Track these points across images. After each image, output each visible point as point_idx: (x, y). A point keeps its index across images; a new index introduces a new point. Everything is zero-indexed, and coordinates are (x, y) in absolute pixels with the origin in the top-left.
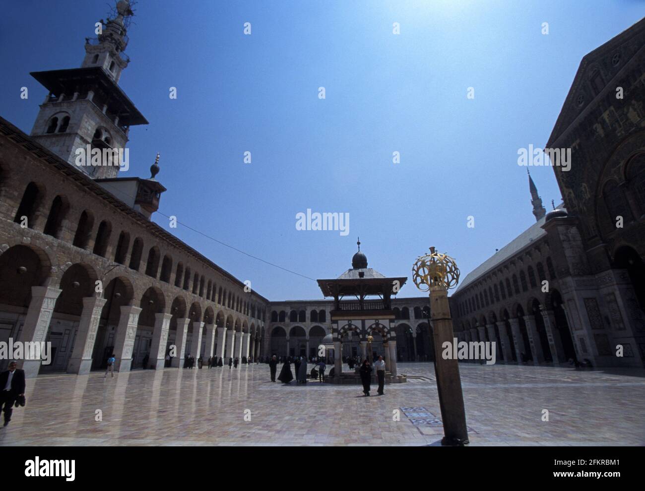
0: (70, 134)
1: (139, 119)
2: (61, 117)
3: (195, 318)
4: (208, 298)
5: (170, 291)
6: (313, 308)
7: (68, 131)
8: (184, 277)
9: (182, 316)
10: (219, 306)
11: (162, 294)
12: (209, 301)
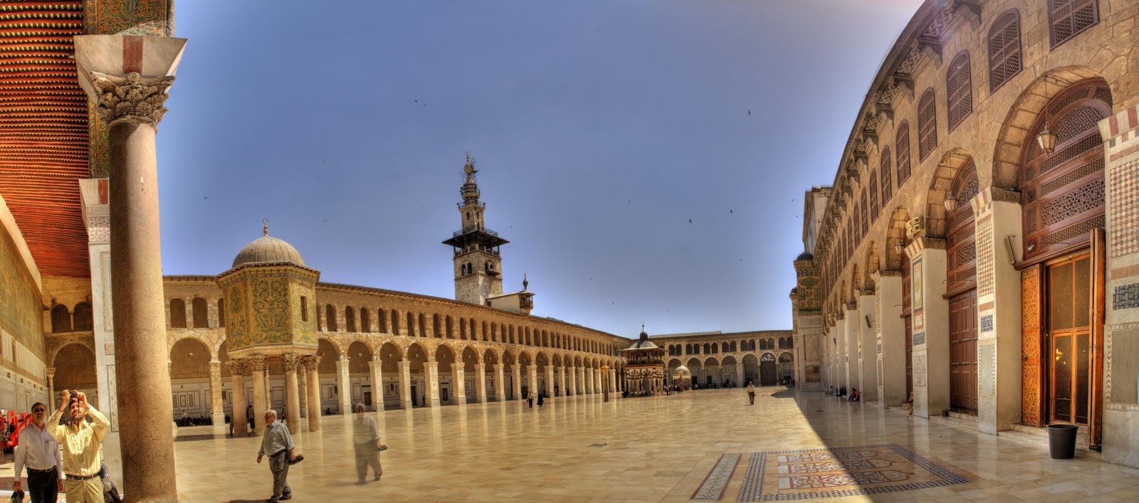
0: (475, 274)
1: (500, 242)
2: (466, 263)
3: (568, 364)
4: (575, 350)
5: (550, 352)
6: (671, 343)
7: (473, 272)
8: (557, 341)
9: (560, 365)
10: (584, 353)
11: (545, 354)
12: (577, 351)
